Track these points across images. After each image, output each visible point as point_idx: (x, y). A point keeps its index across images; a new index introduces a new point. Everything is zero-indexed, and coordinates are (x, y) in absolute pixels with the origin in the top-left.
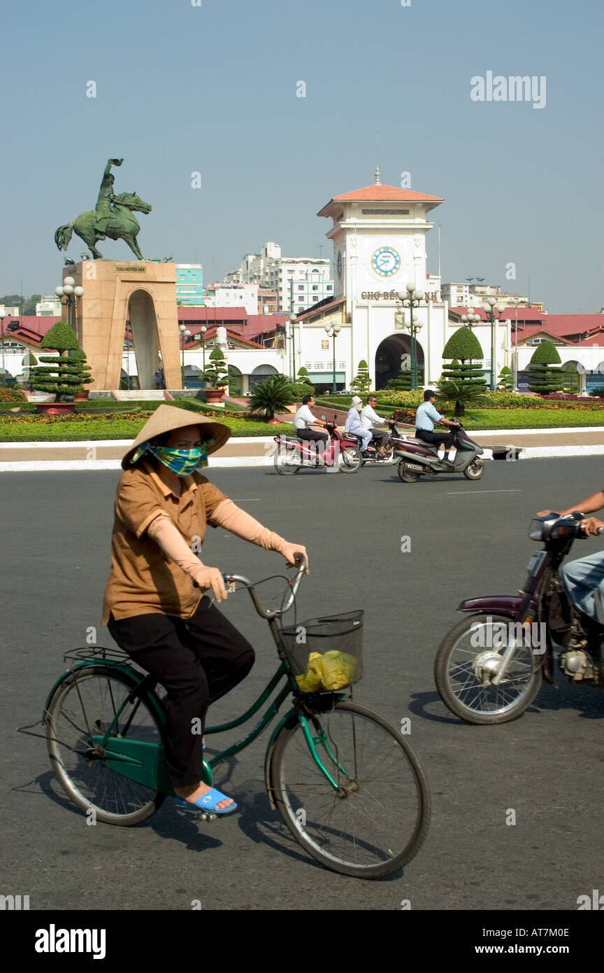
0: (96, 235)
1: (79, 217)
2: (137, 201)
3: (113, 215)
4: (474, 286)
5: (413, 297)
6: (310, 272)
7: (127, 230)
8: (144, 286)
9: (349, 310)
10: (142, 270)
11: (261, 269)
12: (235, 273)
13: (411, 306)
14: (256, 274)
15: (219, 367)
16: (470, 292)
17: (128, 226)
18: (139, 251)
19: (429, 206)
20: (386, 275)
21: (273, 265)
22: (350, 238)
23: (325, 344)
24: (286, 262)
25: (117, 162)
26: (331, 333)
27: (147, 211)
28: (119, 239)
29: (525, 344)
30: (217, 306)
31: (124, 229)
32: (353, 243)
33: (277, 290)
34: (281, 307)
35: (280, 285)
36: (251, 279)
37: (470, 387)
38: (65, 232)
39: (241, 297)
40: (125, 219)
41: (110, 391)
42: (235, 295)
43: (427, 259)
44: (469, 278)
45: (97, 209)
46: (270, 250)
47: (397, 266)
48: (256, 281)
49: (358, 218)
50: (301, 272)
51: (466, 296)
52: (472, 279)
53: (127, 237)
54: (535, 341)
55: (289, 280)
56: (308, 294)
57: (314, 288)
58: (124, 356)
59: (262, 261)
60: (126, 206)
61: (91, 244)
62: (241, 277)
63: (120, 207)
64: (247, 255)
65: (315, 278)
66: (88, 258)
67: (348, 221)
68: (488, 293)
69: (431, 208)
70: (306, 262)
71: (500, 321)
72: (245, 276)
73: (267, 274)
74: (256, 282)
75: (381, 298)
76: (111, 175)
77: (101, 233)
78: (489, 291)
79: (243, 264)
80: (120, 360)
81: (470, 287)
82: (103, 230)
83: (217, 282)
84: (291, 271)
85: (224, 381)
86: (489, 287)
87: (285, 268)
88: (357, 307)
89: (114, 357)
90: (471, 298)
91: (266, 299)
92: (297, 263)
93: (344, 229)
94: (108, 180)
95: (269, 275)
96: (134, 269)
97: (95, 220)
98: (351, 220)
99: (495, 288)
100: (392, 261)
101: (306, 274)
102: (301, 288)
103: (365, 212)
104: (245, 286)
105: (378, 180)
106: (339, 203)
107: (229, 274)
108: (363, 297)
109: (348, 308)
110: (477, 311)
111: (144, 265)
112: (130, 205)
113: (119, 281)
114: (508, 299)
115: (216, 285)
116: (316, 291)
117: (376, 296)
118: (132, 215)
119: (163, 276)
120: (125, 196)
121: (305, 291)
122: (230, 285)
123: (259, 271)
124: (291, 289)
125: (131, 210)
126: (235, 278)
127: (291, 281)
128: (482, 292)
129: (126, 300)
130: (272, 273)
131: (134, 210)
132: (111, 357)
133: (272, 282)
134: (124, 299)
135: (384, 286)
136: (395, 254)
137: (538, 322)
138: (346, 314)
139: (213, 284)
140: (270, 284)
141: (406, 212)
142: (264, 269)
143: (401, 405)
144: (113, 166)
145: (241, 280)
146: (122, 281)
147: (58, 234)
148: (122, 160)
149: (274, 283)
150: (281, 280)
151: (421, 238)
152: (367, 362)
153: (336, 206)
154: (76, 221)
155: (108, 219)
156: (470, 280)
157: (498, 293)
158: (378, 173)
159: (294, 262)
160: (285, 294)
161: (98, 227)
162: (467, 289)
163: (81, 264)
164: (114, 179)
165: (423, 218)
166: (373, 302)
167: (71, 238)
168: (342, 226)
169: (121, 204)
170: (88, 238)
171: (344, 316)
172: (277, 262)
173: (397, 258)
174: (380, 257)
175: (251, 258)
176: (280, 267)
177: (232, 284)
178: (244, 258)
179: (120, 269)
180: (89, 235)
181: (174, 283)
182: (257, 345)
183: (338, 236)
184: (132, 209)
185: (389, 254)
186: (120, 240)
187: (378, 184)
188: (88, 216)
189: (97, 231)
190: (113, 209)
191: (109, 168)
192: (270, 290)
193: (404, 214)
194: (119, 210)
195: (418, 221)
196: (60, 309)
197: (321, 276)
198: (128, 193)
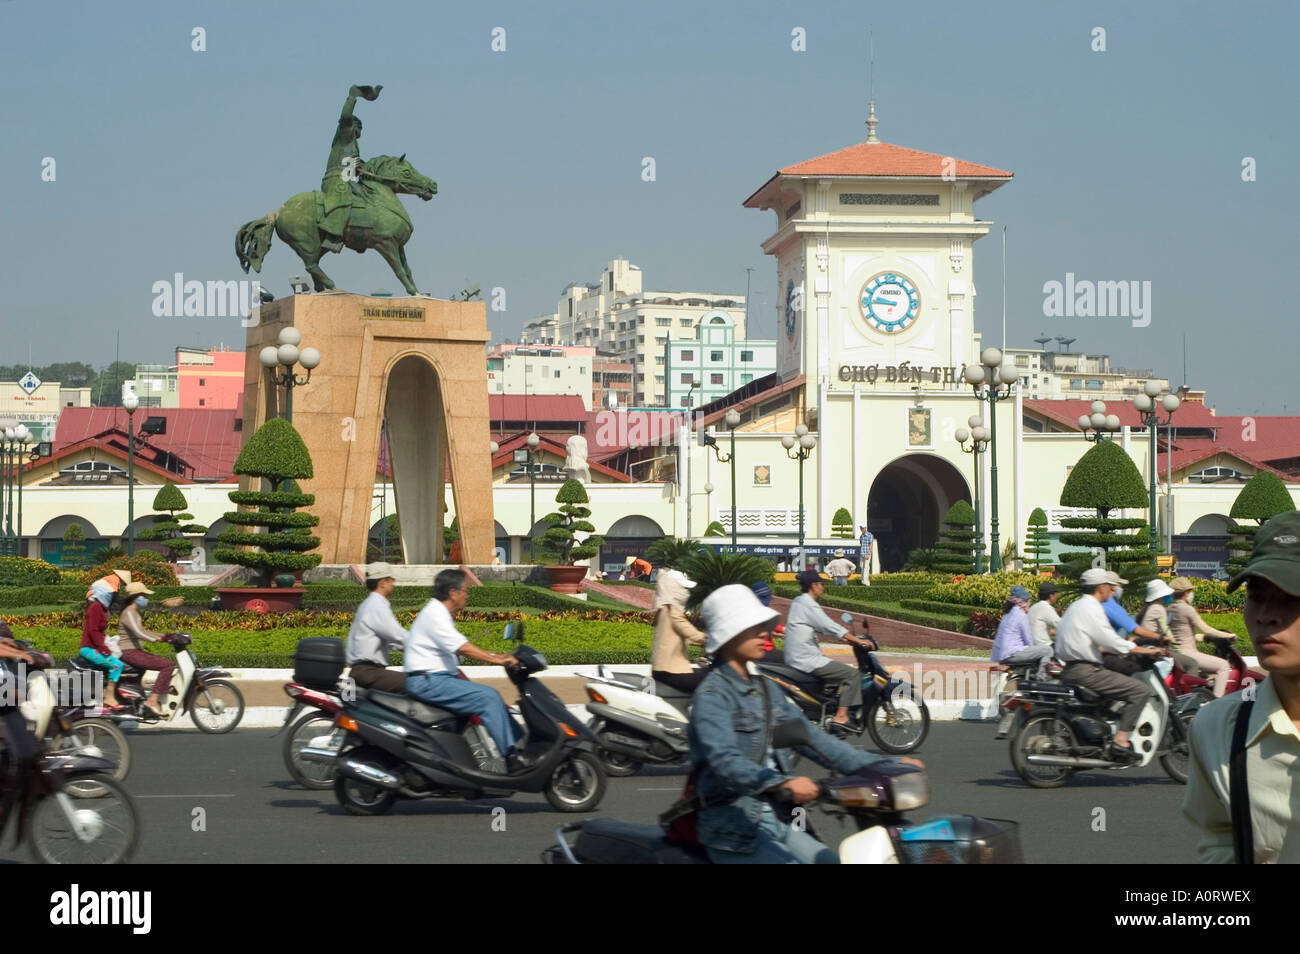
0: (322, 241)
1: (288, 204)
2: (408, 173)
3: (359, 201)
4: (1052, 355)
5: (997, 378)
6: (706, 322)
7: (387, 233)
8: (419, 349)
9: (811, 403)
10: (418, 315)
11: (601, 315)
12: (545, 323)
13: (994, 396)
14: (589, 326)
15: (575, 520)
16: (1042, 367)
17: (388, 223)
18: (409, 276)
19: (980, 188)
20: (890, 331)
21: (626, 307)
22: (814, 254)
23: (762, 474)
24: (654, 302)
25: (369, 93)
26: (795, 450)
27: (428, 194)
28: (368, 250)
29: (1186, 480)
30: (508, 391)
31: (381, 229)
32: (820, 263)
33: (633, 361)
34: (641, 396)
35: (641, 349)
36: (579, 335)
37: (1134, 566)
38: (259, 234)
39: (558, 374)
40: (383, 208)
41: (347, 566)
42: (545, 369)
43: (976, 299)
44: (1039, 337)
45: (324, 189)
46: (620, 277)
47: (913, 313)
48: (588, 341)
49: (833, 212)
50: (686, 322)
51: (1035, 376)
52: (1048, 340)
53: (384, 246)
54: (1208, 472)
55: (660, 339)
56: (701, 369)
57: (715, 357)
58: (375, 493)
59: (602, 298)
60: (385, 182)
61: (311, 259)
62: (557, 332)
63: (372, 184)
64: (571, 286)
65: (716, 336)
66: (305, 288)
67: (810, 218)
68: (1082, 370)
69: (985, 193)
70: (694, 303)
71: (1133, 430)
72: (565, 329)
73: (611, 326)
74: (589, 344)
75: (881, 380)
76: (356, 119)
77: (334, 238)
78: (1084, 365)
79: (563, 305)
80: (368, 500)
81: (1044, 356)
82: (338, 231)
83: (508, 342)
84: (664, 321)
85: (587, 549)
86: (1084, 358)
87: (650, 313)
88: (828, 396)
89: (356, 494)
90: (1046, 380)
91: (610, 379)
92: (677, 303)
93: (802, 234)
94: (348, 129)
95: (617, 327)
96: (400, 314)
97: (320, 210)
98: (817, 217)
99: (1097, 359)
100: (903, 301)
101: (698, 327)
102: (687, 355)
103: (846, 200)
104: (567, 350)
105: (873, 132)
106: (792, 180)
107: (532, 326)
108: (842, 376)
109: (811, 399)
110: (1111, 407)
111: (421, 305)
112: (394, 182)
113: (369, 337)
114: (1125, 383)
115: (504, 348)
116: (748, 364)
117: (869, 374)
118: (398, 202)
119: (460, 328)
120: (383, 163)
121: (695, 363)
122: (534, 348)
123: (596, 320)
124: (665, 360)
125: (395, 191)
126: (544, 334)
127: (666, 342)
128: (1068, 369)
129: (383, 377)
130: (623, 325)
131: (402, 191)
132: (349, 496)
133: (623, 344)
134: (381, 374)
135: (888, 354)
136: (909, 288)
137: (1204, 433)
138: (804, 412)
139: (498, 346)
140: (618, 347)
141: (932, 200)
142: (607, 316)
143: (977, 602)
144: (360, 100)
145: (557, 337)
146: (376, 338)
147: (242, 237)
148: (379, 88)
149: (628, 345)
150: (642, 339)
151: (965, 254)
152: (850, 513)
153: (784, 188)
154: (281, 213)
155: (347, 210)
156: (1043, 342)
157: (1102, 370)
158: (872, 119)
159: (669, 301)
160: (651, 368)
161: (326, 225)
162: (1037, 360)
163: (290, 301)
164: (361, 128)
165: (967, 213)
166: (864, 387)
167: (270, 246)
168: (799, 229)
169: (374, 179)
170: (307, 247)
171: (801, 416)
172: (633, 302)
173: (914, 296)
174: (877, 294)
175: (578, 293)
176: (641, 313)
177: (539, 346)
178: (565, 293)
179: (372, 313)
180: (308, 242)
181: (483, 342)
182: (616, 473)
183: (788, 249)
184: (397, 188)
185: (895, 288)
186: (371, 253)
187: (873, 141)
188: (306, 203)
189: (324, 234)
190: (358, 189)
191: (351, 104)
192: (619, 359)
193: (928, 203)
194: (371, 191)
195: (960, 219)
196: (176, 394)
197: (729, 332)
198: (391, 155)
